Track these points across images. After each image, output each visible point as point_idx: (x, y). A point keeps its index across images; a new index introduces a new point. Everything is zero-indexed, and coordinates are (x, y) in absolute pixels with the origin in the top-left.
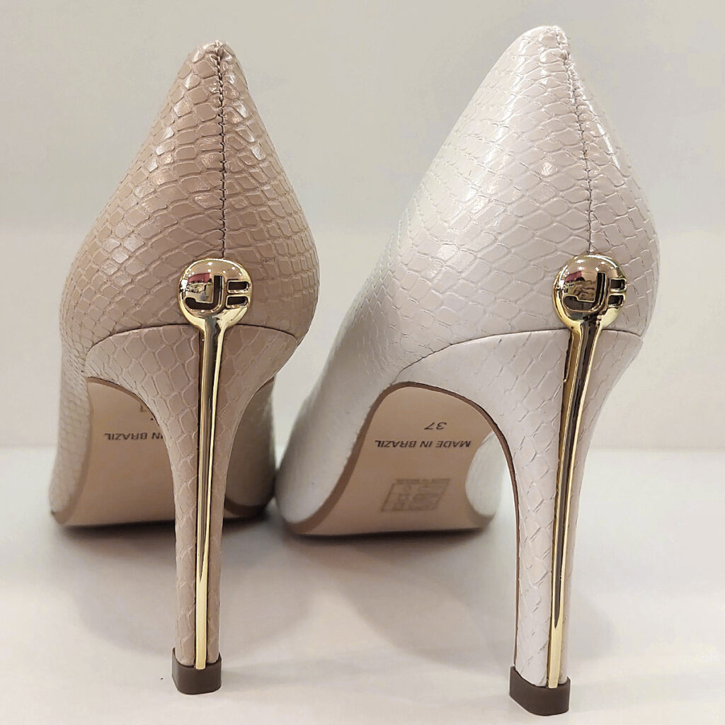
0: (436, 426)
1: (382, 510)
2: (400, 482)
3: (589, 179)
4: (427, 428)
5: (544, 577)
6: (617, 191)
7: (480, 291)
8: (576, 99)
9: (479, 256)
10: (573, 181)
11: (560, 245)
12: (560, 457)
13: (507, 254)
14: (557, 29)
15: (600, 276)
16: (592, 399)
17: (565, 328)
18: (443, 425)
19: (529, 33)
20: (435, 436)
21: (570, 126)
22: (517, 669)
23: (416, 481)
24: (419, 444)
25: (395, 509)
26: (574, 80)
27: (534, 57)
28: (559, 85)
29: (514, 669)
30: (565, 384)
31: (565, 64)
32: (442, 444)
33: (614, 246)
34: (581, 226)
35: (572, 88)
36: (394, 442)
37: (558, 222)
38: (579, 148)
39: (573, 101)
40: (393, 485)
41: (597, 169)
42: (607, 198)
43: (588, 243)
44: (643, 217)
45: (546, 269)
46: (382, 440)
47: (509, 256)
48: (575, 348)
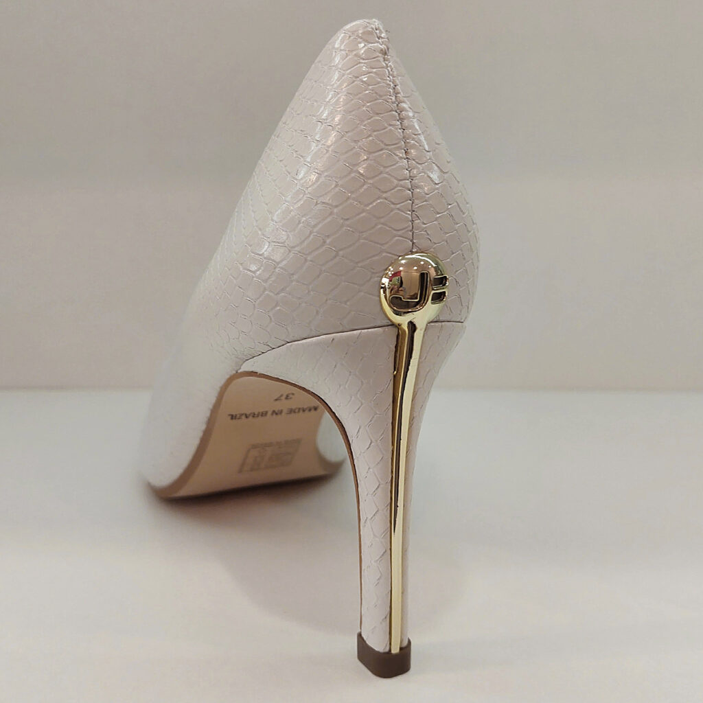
0: (284, 396)
1: (240, 471)
2: (255, 447)
3: (412, 178)
4: (276, 400)
5: (383, 555)
6: (437, 189)
7: (312, 293)
8: (396, 97)
9: (309, 258)
10: (396, 182)
11: (385, 247)
12: (393, 444)
13: (335, 257)
14: (376, 23)
15: (423, 277)
16: (420, 388)
17: (393, 324)
18: (291, 396)
19: (348, 27)
20: (284, 405)
21: (391, 125)
22: (363, 635)
23: (270, 445)
24: (270, 413)
25: (252, 470)
26: (393, 77)
27: (355, 53)
28: (379, 83)
29: (360, 635)
30: (395, 376)
31: (384, 60)
32: (291, 411)
33: (435, 243)
34: (404, 227)
35: (392, 85)
36: (246, 415)
37: (382, 224)
38: (400, 148)
39: (394, 98)
40: (249, 451)
41: (419, 168)
42: (427, 196)
43: (411, 243)
44: (462, 211)
45: (373, 271)
46: (234, 414)
47: (338, 258)
48: (403, 343)
